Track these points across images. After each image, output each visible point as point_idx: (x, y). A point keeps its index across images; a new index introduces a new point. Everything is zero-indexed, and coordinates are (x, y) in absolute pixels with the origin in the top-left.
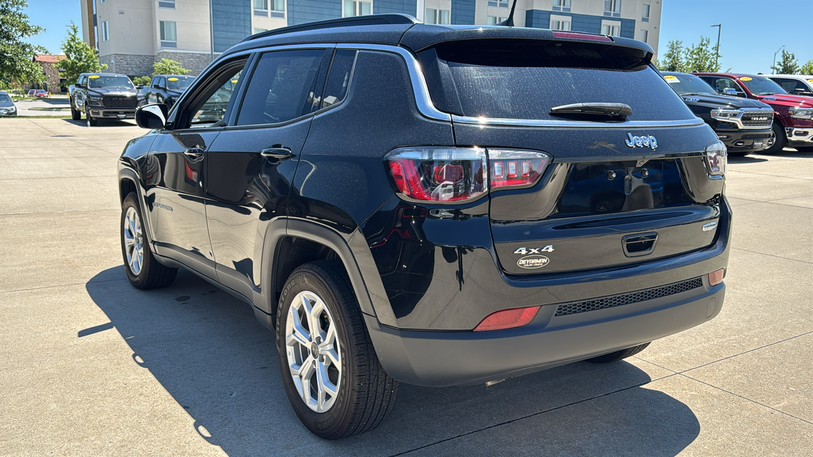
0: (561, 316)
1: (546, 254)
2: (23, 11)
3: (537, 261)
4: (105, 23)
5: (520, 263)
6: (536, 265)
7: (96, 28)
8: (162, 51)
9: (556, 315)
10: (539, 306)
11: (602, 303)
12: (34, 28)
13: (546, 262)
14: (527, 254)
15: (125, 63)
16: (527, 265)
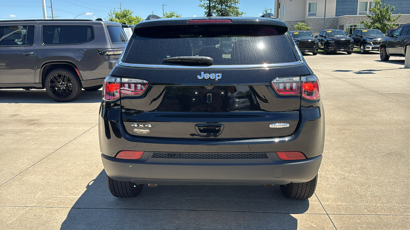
0: (155, 158)
1: (148, 128)
2: (237, 5)
3: (143, 130)
4: (283, 6)
5: (135, 130)
6: (143, 132)
7: (279, 9)
8: (308, 18)
9: (152, 157)
10: (143, 151)
11: (180, 155)
12: (241, 13)
13: (148, 131)
14: (137, 127)
15: (290, 25)
16: (139, 132)
